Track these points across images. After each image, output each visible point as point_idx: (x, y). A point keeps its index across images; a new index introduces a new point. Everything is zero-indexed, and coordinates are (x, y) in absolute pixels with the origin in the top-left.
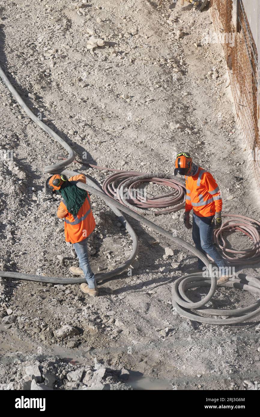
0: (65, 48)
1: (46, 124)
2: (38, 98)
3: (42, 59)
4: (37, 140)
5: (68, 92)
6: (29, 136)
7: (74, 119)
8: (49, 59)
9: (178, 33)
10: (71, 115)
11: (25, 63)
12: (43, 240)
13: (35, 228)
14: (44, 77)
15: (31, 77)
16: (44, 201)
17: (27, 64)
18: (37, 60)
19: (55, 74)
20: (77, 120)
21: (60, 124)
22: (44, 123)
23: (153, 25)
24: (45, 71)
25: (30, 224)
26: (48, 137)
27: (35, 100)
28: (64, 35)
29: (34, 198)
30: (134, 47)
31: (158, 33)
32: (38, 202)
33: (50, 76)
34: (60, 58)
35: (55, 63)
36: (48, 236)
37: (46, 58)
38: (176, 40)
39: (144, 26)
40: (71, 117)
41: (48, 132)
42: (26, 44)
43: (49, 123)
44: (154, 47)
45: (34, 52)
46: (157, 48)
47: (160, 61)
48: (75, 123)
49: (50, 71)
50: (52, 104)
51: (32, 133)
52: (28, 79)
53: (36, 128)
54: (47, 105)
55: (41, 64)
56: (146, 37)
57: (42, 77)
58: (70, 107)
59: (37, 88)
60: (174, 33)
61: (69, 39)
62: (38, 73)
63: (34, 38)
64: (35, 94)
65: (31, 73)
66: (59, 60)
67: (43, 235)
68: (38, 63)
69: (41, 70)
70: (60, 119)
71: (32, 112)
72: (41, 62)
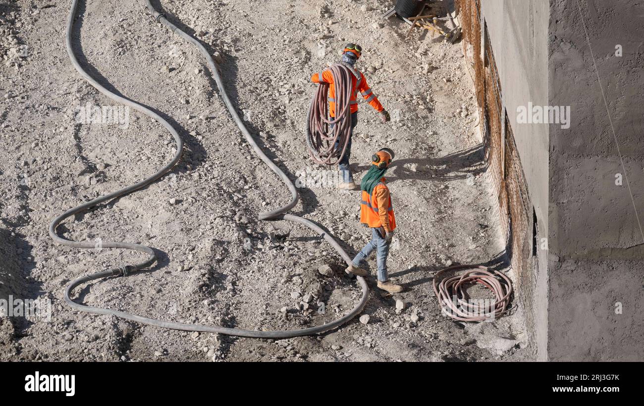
0: (303, 83)
1: (277, 166)
2: (270, 137)
3: (277, 94)
4: (266, 182)
5: (304, 130)
6: (258, 178)
7: (307, 160)
8: (285, 94)
9: (426, 67)
10: (305, 156)
11: (259, 99)
12: (266, 291)
13: (258, 279)
14: (278, 114)
15: (263, 114)
16: (270, 249)
17: (260, 100)
18: (271, 95)
19: (290, 111)
20: (311, 161)
21: (292, 166)
22: (275, 164)
23: (399, 59)
24: (279, 108)
25: (253, 274)
26: (278, 179)
27: (267, 140)
28: (301, 69)
29: (260, 246)
30: (378, 82)
31: (405, 67)
32: (263, 250)
33: (284, 113)
34: (297, 94)
35: (291, 100)
36: (271, 288)
37: (282, 93)
38: (424, 74)
39: (390, 59)
40: (305, 158)
41: (278, 174)
42: (260, 78)
43: (280, 165)
44: (400, 82)
45: (269, 87)
46: (402, 83)
47: (405, 97)
48: (308, 164)
49: (285, 107)
50: (285, 143)
51: (261, 175)
52: (260, 116)
53: (265, 169)
54: (280, 145)
55: (276, 100)
56: (391, 71)
57: (275, 114)
58: (304, 147)
59: (269, 125)
60: (422, 67)
61: (308, 73)
62: (271, 110)
63: (269, 72)
64: (268, 133)
65: (264, 109)
66: (295, 96)
67: (267, 286)
68: (273, 99)
69: (275, 107)
70: (293, 160)
71: (263, 152)
72: (275, 98)
